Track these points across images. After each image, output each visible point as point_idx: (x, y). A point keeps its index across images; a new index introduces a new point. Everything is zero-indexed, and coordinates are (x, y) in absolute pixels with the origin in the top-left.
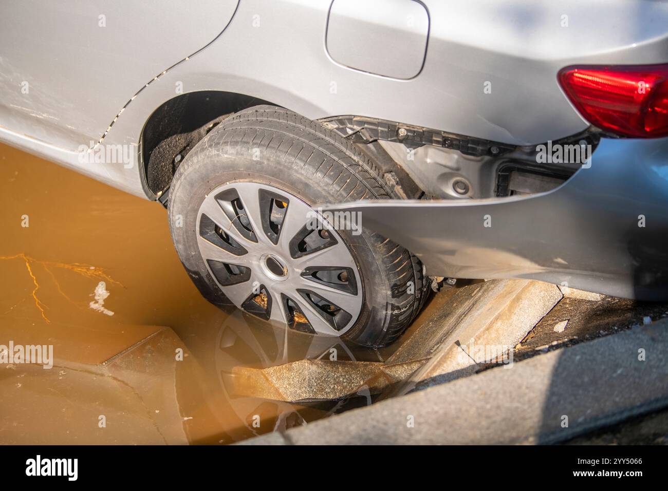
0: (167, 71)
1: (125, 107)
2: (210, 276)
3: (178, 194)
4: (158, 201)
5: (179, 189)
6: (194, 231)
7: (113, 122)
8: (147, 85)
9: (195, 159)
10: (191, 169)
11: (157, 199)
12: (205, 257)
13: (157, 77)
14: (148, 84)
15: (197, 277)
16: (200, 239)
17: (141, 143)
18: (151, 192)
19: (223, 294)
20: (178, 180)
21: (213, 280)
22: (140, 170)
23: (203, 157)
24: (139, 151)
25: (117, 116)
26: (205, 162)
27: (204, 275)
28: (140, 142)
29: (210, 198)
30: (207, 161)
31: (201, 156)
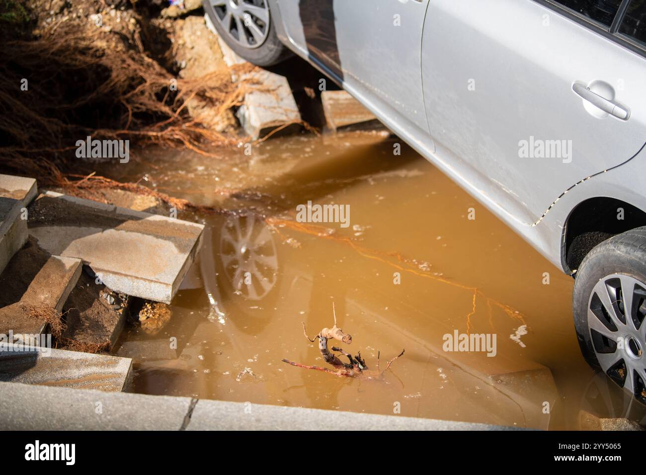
0: (591, 177)
1: (560, 197)
2: (591, 342)
3: (582, 273)
4: (572, 277)
5: (583, 270)
6: (587, 305)
7: (551, 207)
8: (576, 185)
9: (599, 250)
10: (594, 256)
11: (571, 274)
12: (590, 327)
13: (584, 180)
14: (578, 183)
15: (582, 340)
16: (590, 311)
17: (566, 227)
18: (567, 268)
19: (597, 359)
20: (584, 262)
21: (592, 346)
22: (562, 248)
23: (604, 249)
24: (563, 233)
25: (554, 203)
26: (604, 253)
27: (587, 340)
28: (564, 226)
29: (602, 281)
30: (605, 252)
31: (603, 248)
